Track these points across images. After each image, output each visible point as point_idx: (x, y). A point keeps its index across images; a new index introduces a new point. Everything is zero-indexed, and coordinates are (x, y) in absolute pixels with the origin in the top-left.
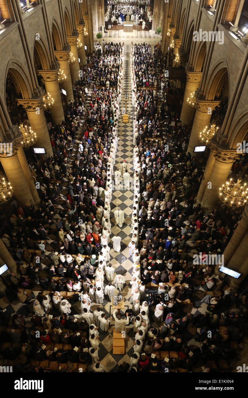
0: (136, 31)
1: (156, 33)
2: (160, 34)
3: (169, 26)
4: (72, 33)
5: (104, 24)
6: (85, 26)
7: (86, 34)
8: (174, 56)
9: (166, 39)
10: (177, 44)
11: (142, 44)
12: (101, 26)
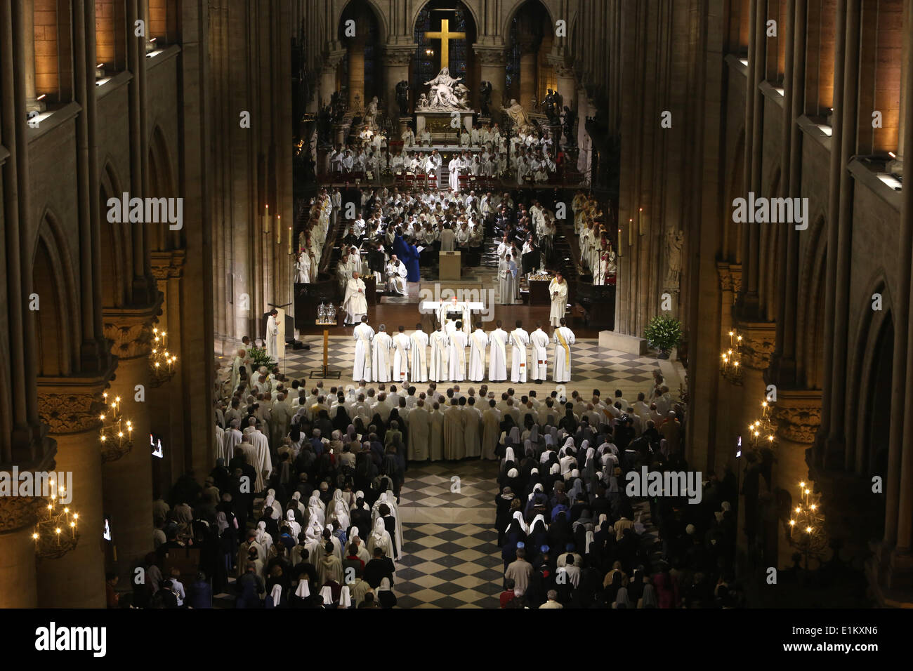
1: (644, 351)
2: (674, 353)
3: (726, 309)
4: (73, 357)
5: (290, 297)
6: (163, 318)
7: (163, 360)
8: (786, 500)
10: (796, 420)
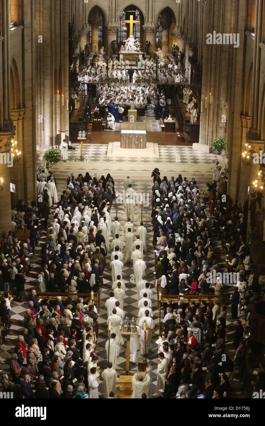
0: (156, 145)
1: (211, 151)
2: (223, 152)
3: (244, 135)
5: (67, 128)
6: (15, 136)
7: (16, 153)
9: (239, 168)
11: (173, 178)
12: (58, 133)
